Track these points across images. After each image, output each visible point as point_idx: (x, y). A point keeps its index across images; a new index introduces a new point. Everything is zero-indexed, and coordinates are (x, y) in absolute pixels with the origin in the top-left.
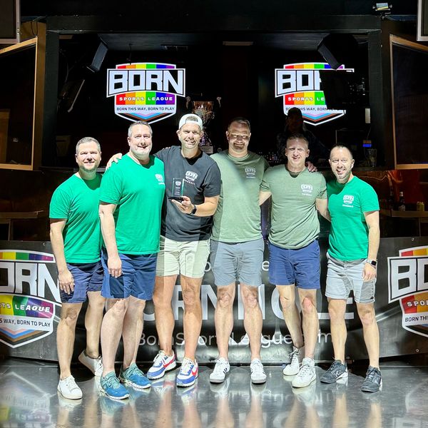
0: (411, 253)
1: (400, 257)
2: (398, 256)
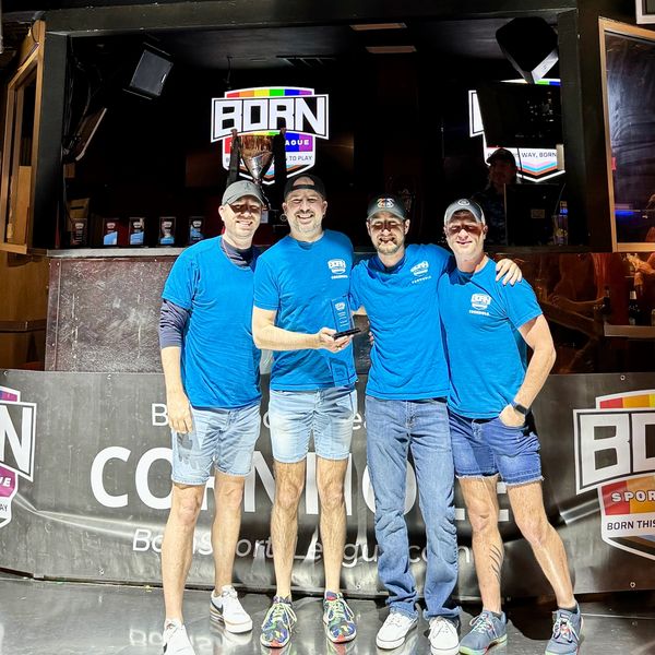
0: (619, 403)
1: (598, 409)
2: (594, 407)
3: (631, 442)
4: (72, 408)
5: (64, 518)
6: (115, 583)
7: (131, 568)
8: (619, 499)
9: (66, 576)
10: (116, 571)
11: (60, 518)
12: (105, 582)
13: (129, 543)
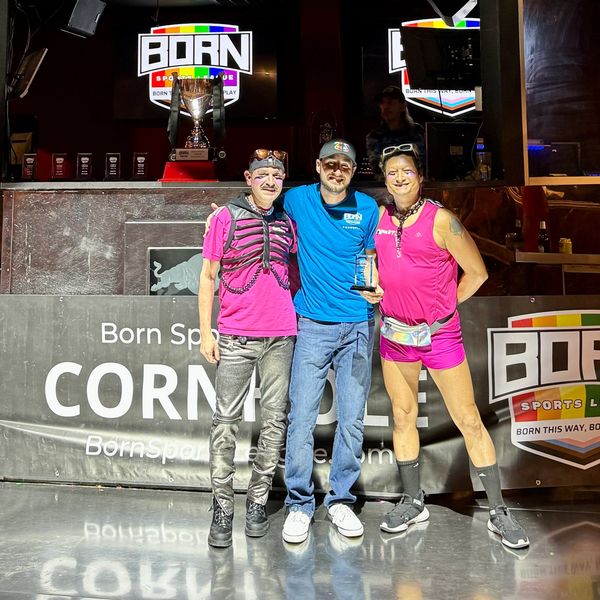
3: (539, 357)
4: (27, 327)
5: (21, 426)
6: (69, 483)
7: (84, 470)
8: (528, 408)
9: (24, 478)
10: (70, 473)
11: (18, 426)
12: (60, 482)
13: (83, 448)
